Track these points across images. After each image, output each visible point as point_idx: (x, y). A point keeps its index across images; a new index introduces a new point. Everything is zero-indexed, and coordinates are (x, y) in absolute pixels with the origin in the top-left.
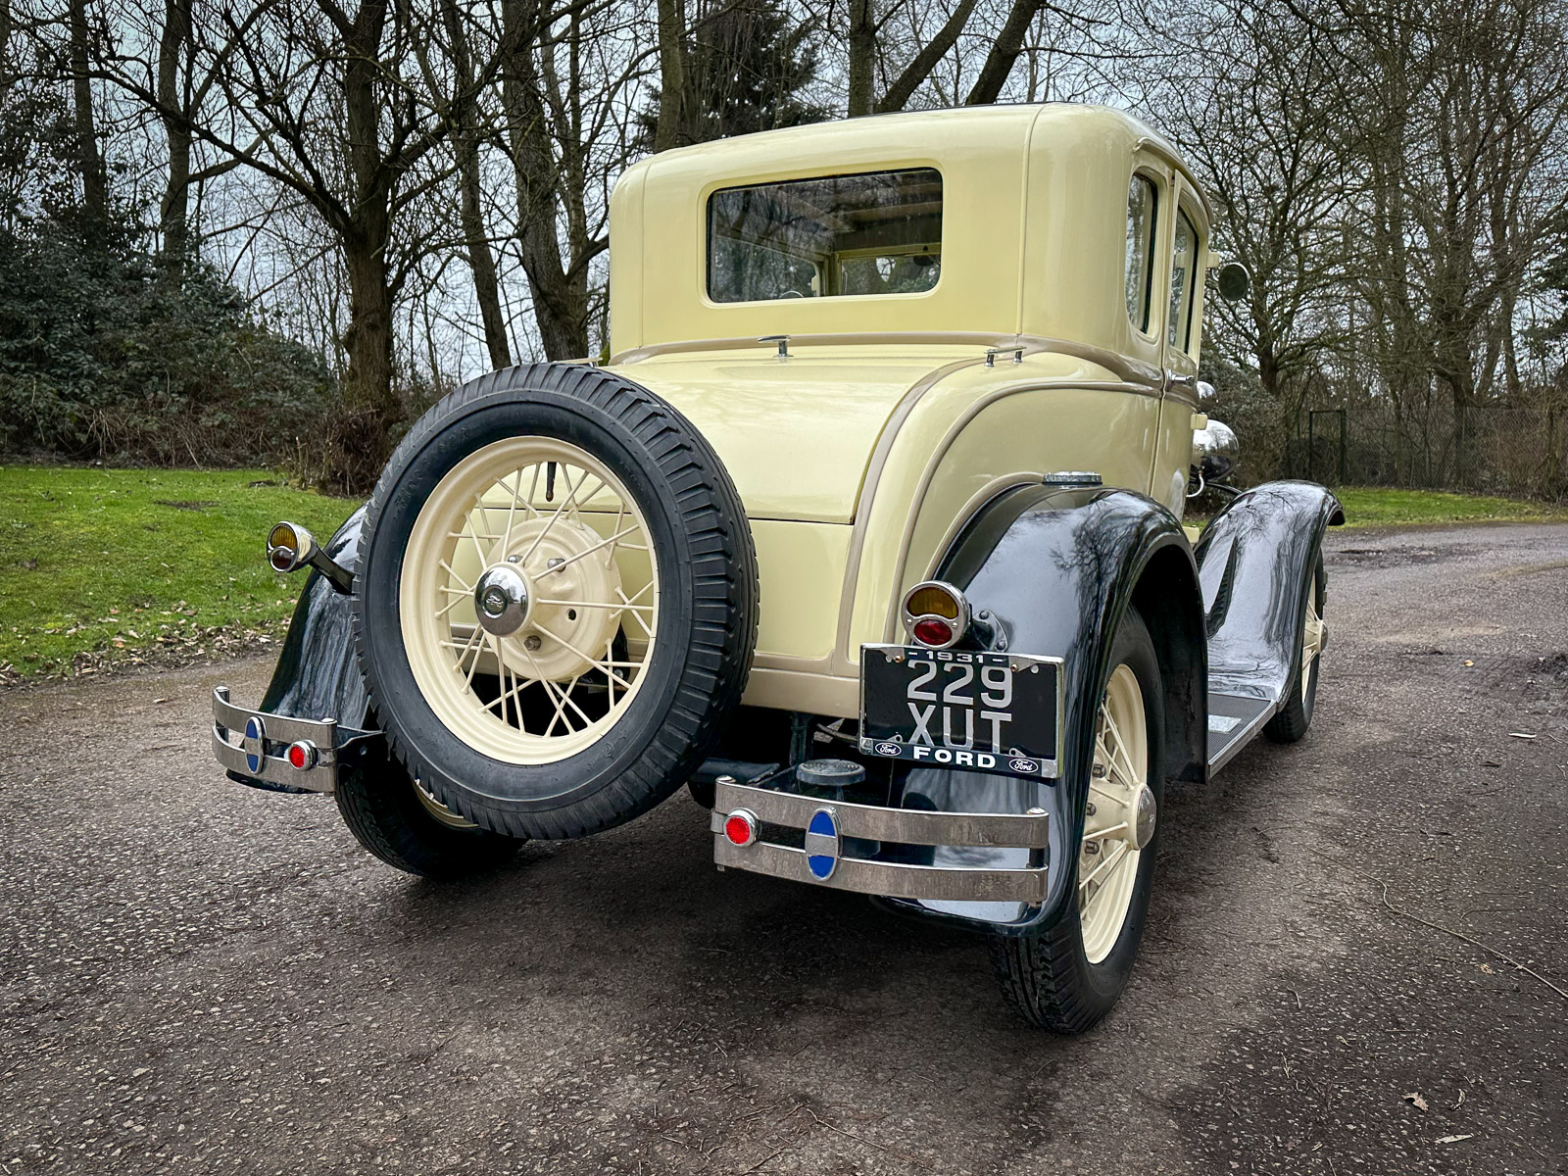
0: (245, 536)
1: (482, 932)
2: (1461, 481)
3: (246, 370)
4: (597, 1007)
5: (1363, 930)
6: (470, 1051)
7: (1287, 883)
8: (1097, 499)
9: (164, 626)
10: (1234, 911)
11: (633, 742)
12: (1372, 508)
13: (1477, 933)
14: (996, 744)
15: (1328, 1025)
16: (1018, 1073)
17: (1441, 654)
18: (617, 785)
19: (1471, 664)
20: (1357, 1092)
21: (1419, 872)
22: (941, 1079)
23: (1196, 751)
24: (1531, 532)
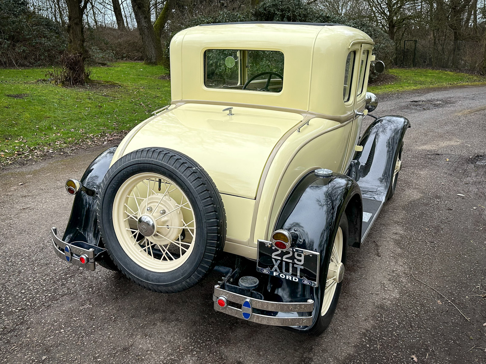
0: (40, 108)
1: (139, 294)
2: (453, 66)
3: (30, 31)
4: (176, 327)
5: (404, 287)
6: (141, 346)
7: (383, 266)
8: (331, 181)
9: (17, 147)
10: (366, 279)
11: (189, 272)
12: (422, 79)
13: (438, 287)
14: (298, 274)
15: (391, 328)
16: (301, 351)
17: (439, 155)
18: (184, 283)
19: (448, 160)
20: (398, 355)
21: (423, 260)
22: (279, 353)
23: (358, 239)
24: (475, 91)
